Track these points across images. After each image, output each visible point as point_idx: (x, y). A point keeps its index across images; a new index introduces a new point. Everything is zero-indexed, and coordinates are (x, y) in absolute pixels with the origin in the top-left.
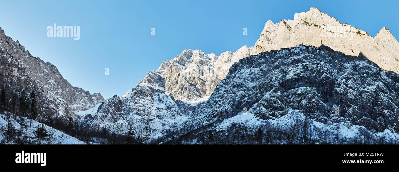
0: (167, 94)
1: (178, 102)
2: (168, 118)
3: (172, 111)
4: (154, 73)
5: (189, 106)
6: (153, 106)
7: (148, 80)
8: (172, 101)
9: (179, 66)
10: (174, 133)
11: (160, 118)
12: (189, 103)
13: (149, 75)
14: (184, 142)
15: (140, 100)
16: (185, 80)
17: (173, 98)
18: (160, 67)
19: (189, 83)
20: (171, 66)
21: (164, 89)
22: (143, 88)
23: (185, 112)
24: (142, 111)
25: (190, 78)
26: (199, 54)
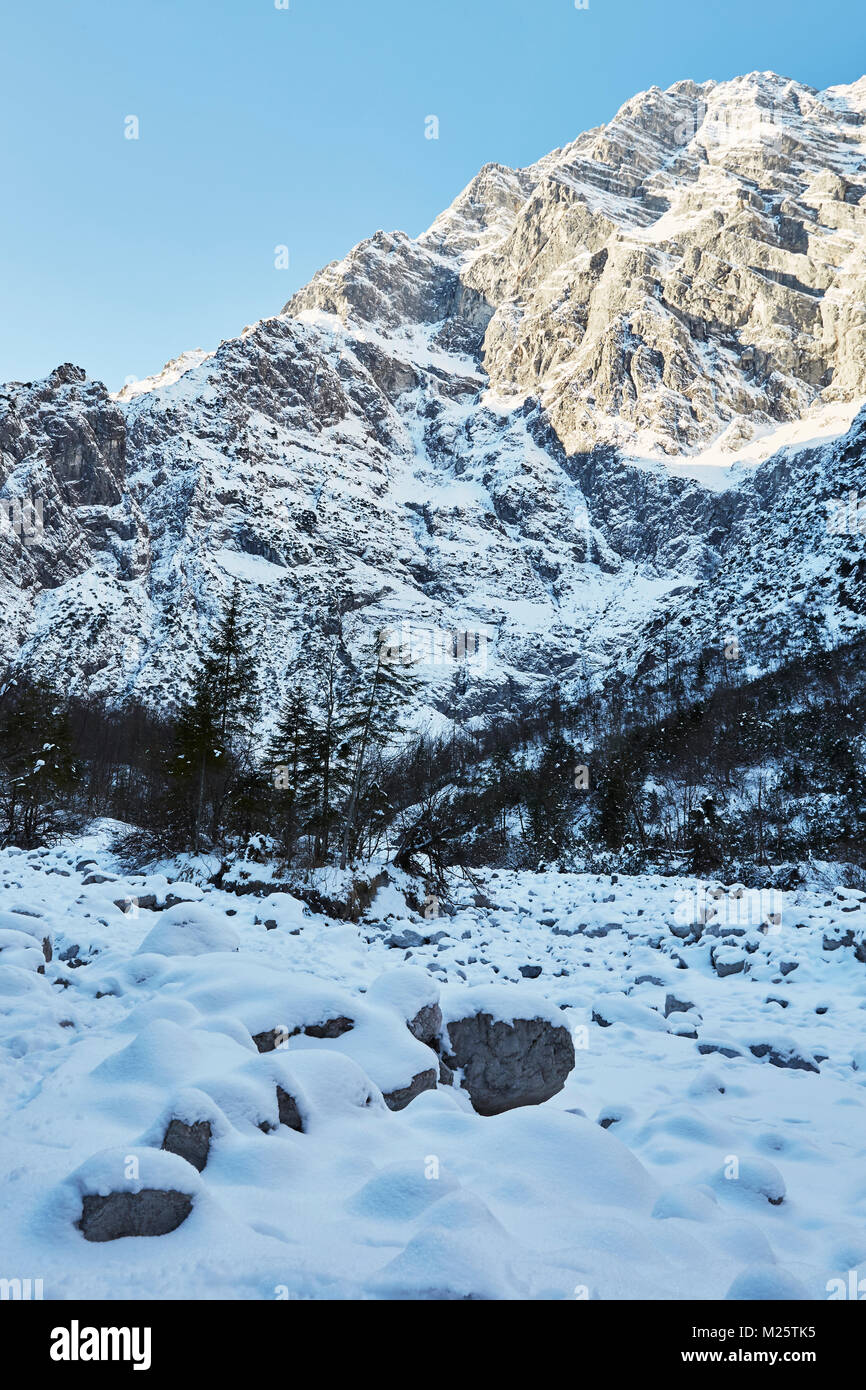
0: (495, 400)
1: (589, 469)
2: (501, 589)
3: (536, 536)
4: (404, 252)
5: (685, 495)
6: (379, 491)
7: (352, 293)
8: (540, 458)
9: (600, 201)
10: (555, 714)
11: (439, 589)
12: (679, 466)
13: (366, 259)
14: (660, 790)
15: (282, 437)
16: (647, 298)
17: (552, 433)
18: (451, 213)
19: (683, 317)
20: (538, 204)
21: (481, 370)
22: (311, 349)
23: (645, 545)
24: (293, 524)
25: (689, 281)
26: (761, 101)
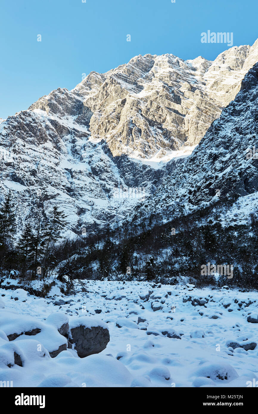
0: (92, 139)
1: (120, 161)
2: (93, 195)
3: (104, 180)
4: (67, 94)
5: (147, 170)
6: (57, 164)
7: (50, 105)
8: (105, 157)
9: (124, 85)
10: (108, 233)
11: (74, 194)
12: (145, 161)
13: (55, 95)
15: (27, 147)
16: (137, 113)
17: (109, 150)
18: (81, 84)
19: (147, 119)
20: (107, 84)
21: (89, 130)
22: (37, 121)
23: (135, 183)
24: (29, 173)
25: (149, 109)
26: (169, 62)
